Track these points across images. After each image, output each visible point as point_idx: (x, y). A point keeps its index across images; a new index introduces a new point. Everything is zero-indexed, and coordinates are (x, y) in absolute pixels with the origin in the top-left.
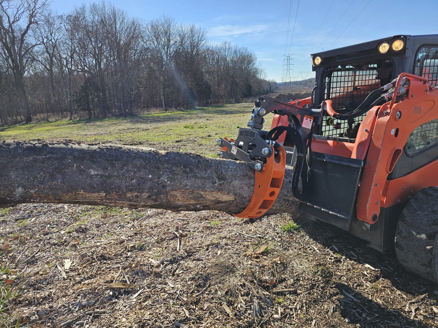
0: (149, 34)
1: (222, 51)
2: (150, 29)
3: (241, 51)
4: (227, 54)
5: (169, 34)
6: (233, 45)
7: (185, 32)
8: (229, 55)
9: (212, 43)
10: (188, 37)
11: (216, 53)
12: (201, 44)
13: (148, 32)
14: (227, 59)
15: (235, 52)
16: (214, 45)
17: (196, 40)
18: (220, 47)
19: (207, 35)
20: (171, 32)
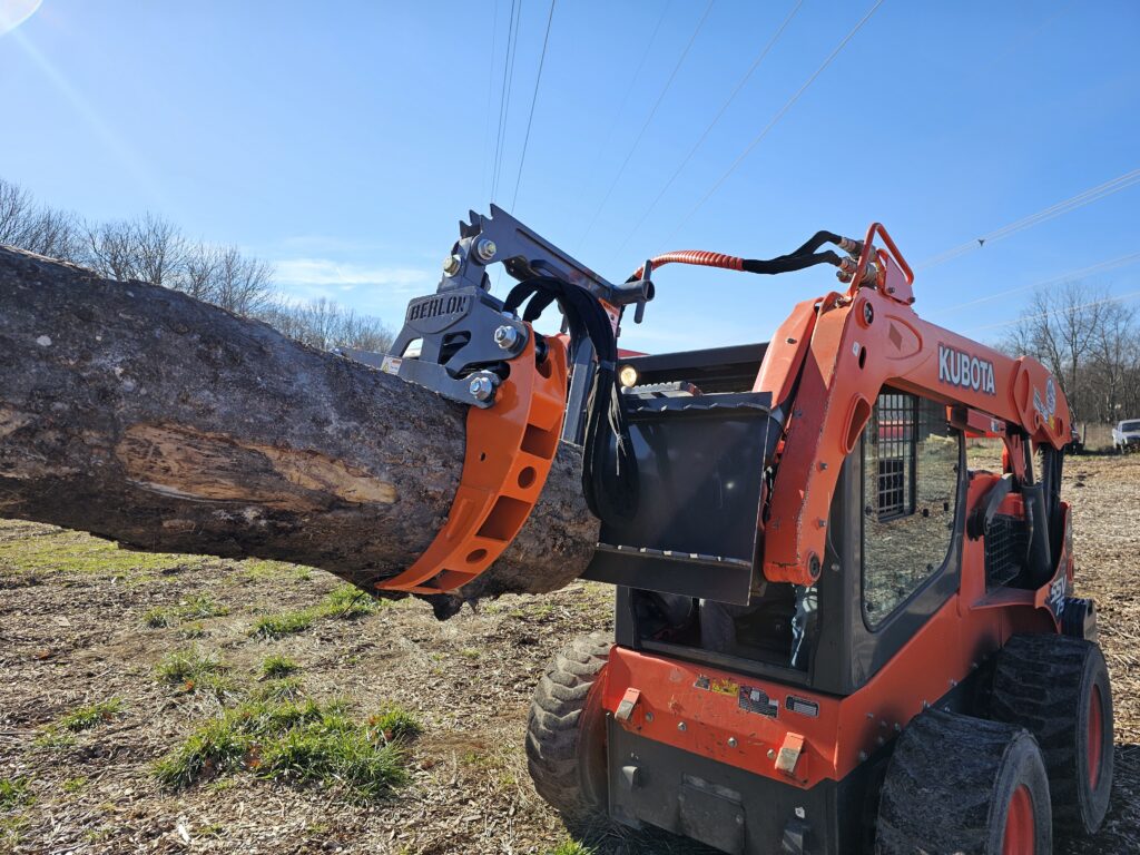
0: (95, 256)
1: (313, 321)
2: (99, 245)
3: (365, 325)
4: (325, 330)
5: (160, 264)
6: (342, 308)
7: (210, 265)
8: (330, 332)
9: (285, 299)
10: (219, 278)
11: (296, 325)
12: (255, 298)
13: (92, 251)
14: (327, 341)
15: (349, 326)
16: (290, 305)
17: (241, 286)
18: (307, 310)
19: (272, 278)
20: (166, 259)
